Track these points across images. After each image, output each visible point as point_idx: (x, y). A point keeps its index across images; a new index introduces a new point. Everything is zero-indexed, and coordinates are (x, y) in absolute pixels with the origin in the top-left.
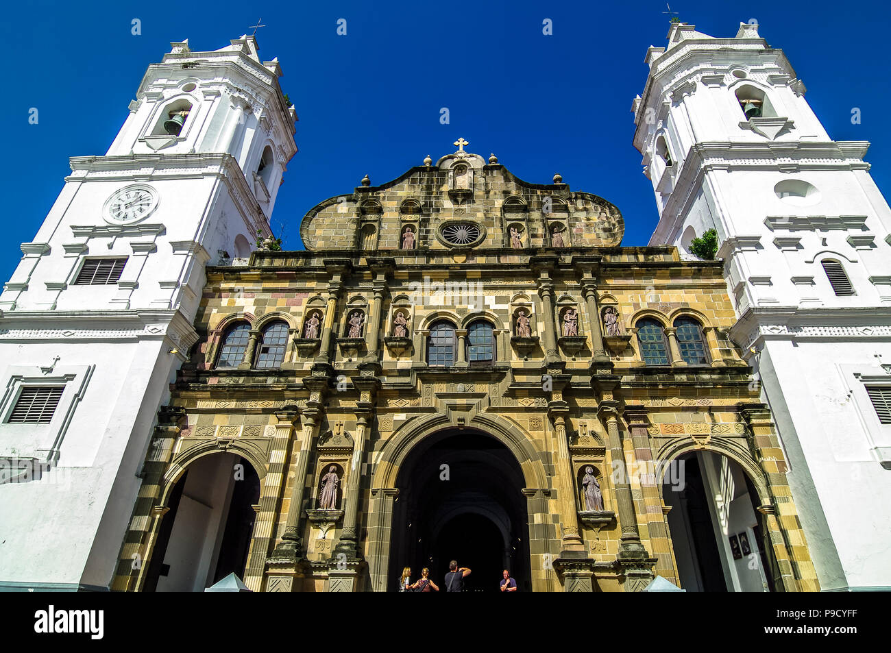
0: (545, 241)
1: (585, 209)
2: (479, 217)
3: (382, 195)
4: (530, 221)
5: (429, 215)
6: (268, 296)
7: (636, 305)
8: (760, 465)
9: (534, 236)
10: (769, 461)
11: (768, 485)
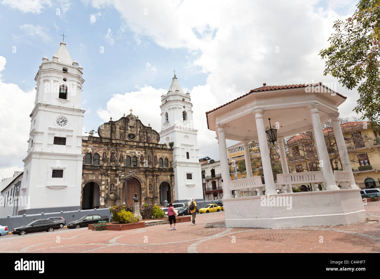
0: (147, 140)
1: (154, 134)
2: (135, 133)
3: (115, 123)
4: (144, 135)
5: (125, 131)
6: (94, 148)
7: (160, 156)
8: (172, 184)
9: (145, 139)
10: (173, 183)
11: (172, 187)
